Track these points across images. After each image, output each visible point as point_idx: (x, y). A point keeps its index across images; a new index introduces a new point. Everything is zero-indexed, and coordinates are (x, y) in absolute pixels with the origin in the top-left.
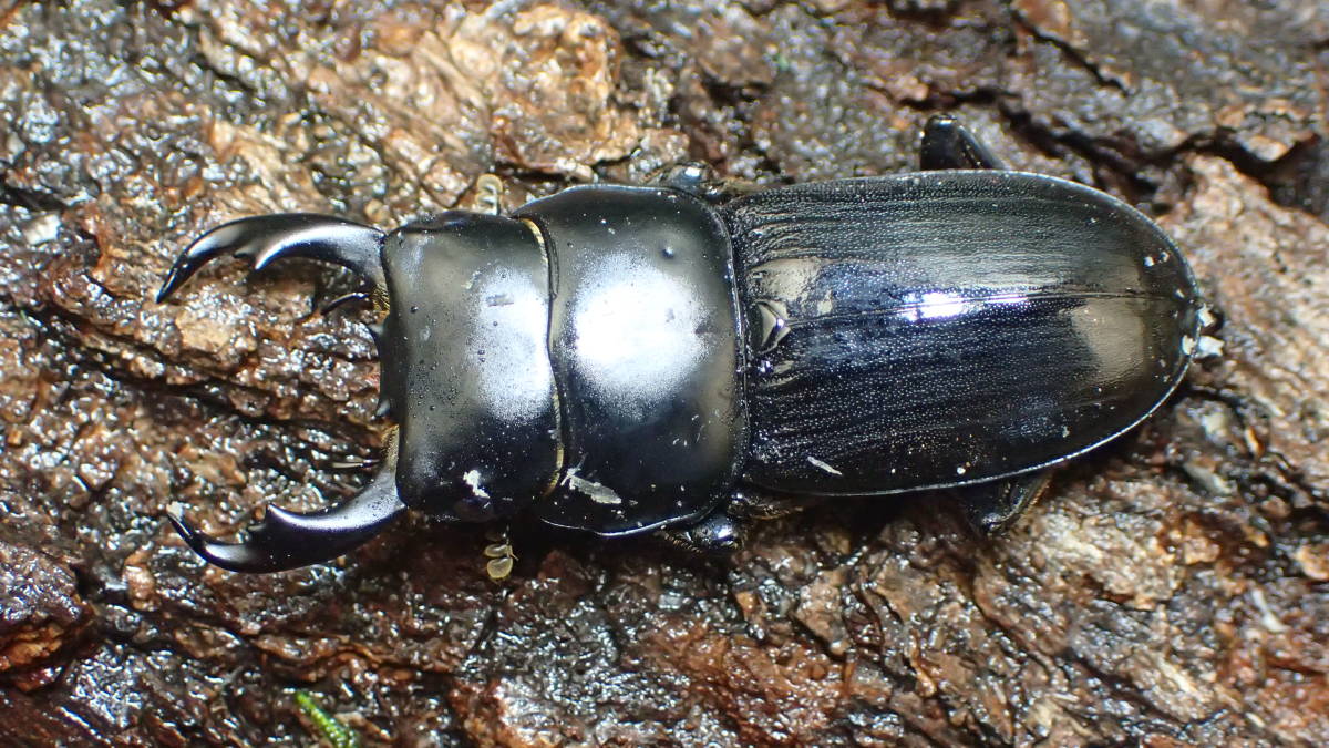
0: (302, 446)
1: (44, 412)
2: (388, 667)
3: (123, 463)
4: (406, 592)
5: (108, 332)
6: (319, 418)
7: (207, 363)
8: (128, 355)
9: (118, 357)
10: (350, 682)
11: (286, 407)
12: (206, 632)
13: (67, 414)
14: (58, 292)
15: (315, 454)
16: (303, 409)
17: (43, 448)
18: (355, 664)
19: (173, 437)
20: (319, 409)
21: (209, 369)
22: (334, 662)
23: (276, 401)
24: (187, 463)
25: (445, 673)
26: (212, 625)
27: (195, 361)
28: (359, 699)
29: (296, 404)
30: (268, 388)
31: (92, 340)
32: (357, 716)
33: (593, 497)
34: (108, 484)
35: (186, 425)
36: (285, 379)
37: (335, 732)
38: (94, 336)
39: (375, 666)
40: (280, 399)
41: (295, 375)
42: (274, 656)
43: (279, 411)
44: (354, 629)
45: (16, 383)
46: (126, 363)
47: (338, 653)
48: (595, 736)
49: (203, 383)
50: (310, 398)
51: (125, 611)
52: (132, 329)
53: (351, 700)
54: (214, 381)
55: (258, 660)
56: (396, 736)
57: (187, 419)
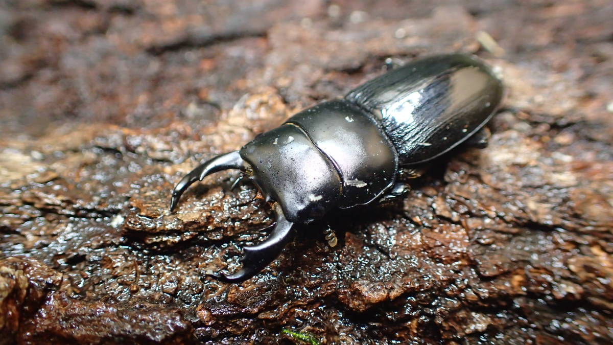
0: (242, 243)
1: (141, 276)
2: (310, 304)
3: (179, 280)
4: (302, 274)
5: (154, 233)
6: (243, 230)
7: (195, 226)
8: (165, 239)
9: (162, 242)
10: (299, 317)
11: (230, 231)
12: (238, 323)
13: (151, 274)
14: (130, 225)
15: (247, 243)
16: (236, 229)
17: (146, 288)
18: (297, 310)
19: (193, 264)
20: (242, 227)
21: (197, 228)
22: (289, 313)
23: (226, 230)
24: (203, 269)
25: (332, 293)
26: (239, 319)
27: (191, 227)
28: (305, 321)
29: (233, 228)
30: (221, 226)
31: (150, 240)
32: (308, 327)
33: (358, 186)
34: (177, 290)
35: (197, 257)
36: (226, 220)
37: (304, 336)
38: (150, 238)
39: (305, 307)
40: (227, 228)
41: (229, 218)
42: (267, 320)
43: (228, 233)
44: (291, 296)
45: (126, 269)
46: (166, 242)
47: (289, 309)
48: (398, 285)
49: (197, 235)
50: (237, 224)
51: (203, 328)
52: (163, 227)
53: (303, 323)
54: (201, 233)
55: (262, 325)
56: (326, 328)
57: (196, 255)
